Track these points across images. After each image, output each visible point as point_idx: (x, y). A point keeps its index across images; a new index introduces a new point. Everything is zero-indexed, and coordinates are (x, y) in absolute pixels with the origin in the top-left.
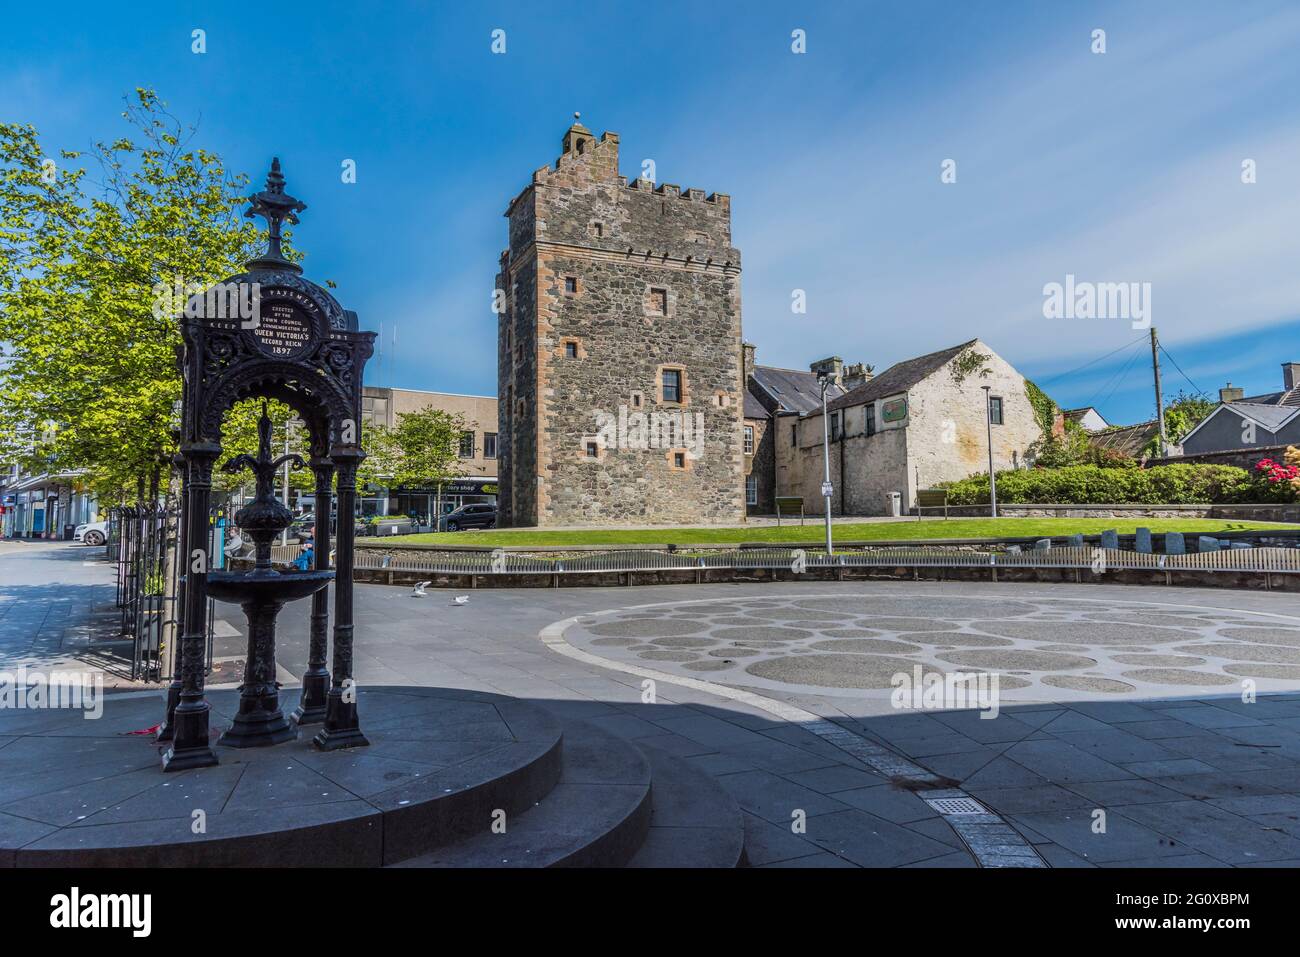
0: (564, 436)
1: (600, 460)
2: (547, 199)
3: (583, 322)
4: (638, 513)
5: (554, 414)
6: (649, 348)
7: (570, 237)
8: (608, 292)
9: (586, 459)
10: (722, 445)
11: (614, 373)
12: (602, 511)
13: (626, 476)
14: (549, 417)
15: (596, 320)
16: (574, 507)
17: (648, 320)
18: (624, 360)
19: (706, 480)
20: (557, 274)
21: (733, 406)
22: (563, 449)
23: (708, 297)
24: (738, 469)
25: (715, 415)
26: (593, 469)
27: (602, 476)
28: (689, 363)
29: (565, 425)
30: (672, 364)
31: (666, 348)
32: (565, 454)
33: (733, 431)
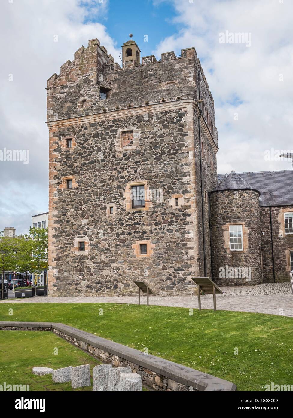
0: (64, 239)
1: (86, 253)
2: (54, 95)
3: (76, 165)
4: (112, 288)
5: (58, 226)
6: (119, 173)
7: (67, 114)
8: (91, 142)
9: (77, 253)
10: (178, 235)
11: (96, 194)
12: (87, 287)
13: (104, 262)
14: (55, 228)
15: (84, 161)
16: (70, 284)
17: (118, 154)
18: (102, 184)
19: (164, 263)
20: (60, 139)
21: (187, 204)
22: (62, 248)
23: (165, 127)
24: (191, 253)
25: (172, 213)
26: (81, 259)
27: (88, 263)
28: (150, 178)
29: (64, 232)
30: (137, 181)
31: (132, 171)
32: (64, 251)
33: (187, 223)
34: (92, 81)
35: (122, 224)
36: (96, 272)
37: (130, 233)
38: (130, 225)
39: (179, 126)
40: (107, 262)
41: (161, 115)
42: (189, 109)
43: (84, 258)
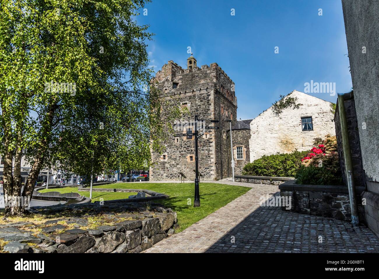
0: (156, 154)
1: (166, 160)
4: (177, 177)
8: (169, 109)
9: (162, 160)
10: (207, 152)
11: (171, 133)
12: (166, 176)
13: (174, 165)
15: (166, 117)
16: (159, 175)
18: (173, 128)
19: (200, 165)
21: (211, 137)
24: (212, 160)
25: (204, 142)
26: (164, 163)
27: (167, 165)
29: (157, 151)
32: (156, 159)
33: (211, 146)
34: (169, 80)
35: (182, 147)
36: (170, 169)
37: (185, 151)
38: (185, 147)
39: (208, 100)
40: (175, 165)
41: (199, 96)
42: (212, 92)
43: (165, 163)
